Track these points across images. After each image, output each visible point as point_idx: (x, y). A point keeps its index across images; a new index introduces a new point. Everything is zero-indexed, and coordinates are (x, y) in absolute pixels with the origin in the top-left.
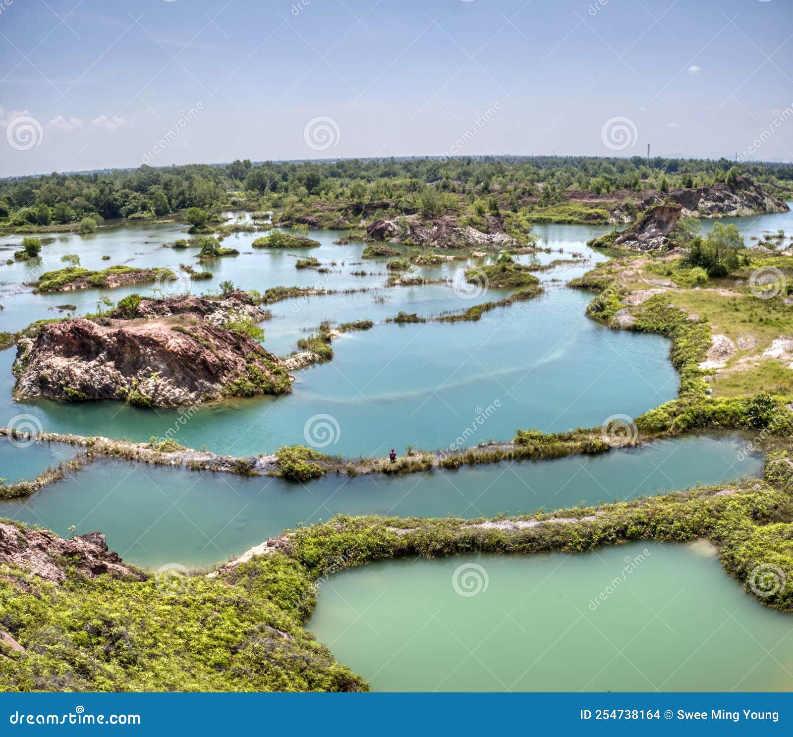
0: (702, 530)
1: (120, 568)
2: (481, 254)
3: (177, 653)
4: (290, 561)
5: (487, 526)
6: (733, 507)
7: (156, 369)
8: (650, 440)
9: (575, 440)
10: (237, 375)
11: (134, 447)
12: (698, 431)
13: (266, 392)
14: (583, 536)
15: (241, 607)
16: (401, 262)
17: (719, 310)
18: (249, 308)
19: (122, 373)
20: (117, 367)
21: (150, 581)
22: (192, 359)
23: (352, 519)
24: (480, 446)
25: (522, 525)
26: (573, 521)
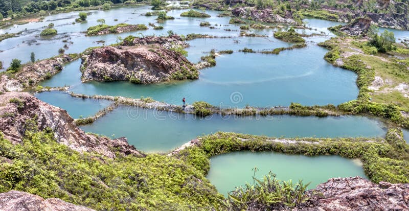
0: (359, 155)
1: (136, 152)
2: (281, 27)
3: (161, 187)
4: (200, 150)
5: (277, 141)
6: (372, 148)
7: (142, 67)
8: (344, 115)
9: (314, 110)
10: (176, 70)
11: (134, 101)
12: (363, 114)
13: (188, 78)
14: (313, 150)
15: (183, 168)
16: (246, 26)
17: (379, 66)
18: (180, 42)
19: (128, 69)
20: (125, 67)
21: (147, 157)
22: (158, 63)
23: (224, 133)
24: (276, 107)
25: (290, 142)
26: (310, 143)
